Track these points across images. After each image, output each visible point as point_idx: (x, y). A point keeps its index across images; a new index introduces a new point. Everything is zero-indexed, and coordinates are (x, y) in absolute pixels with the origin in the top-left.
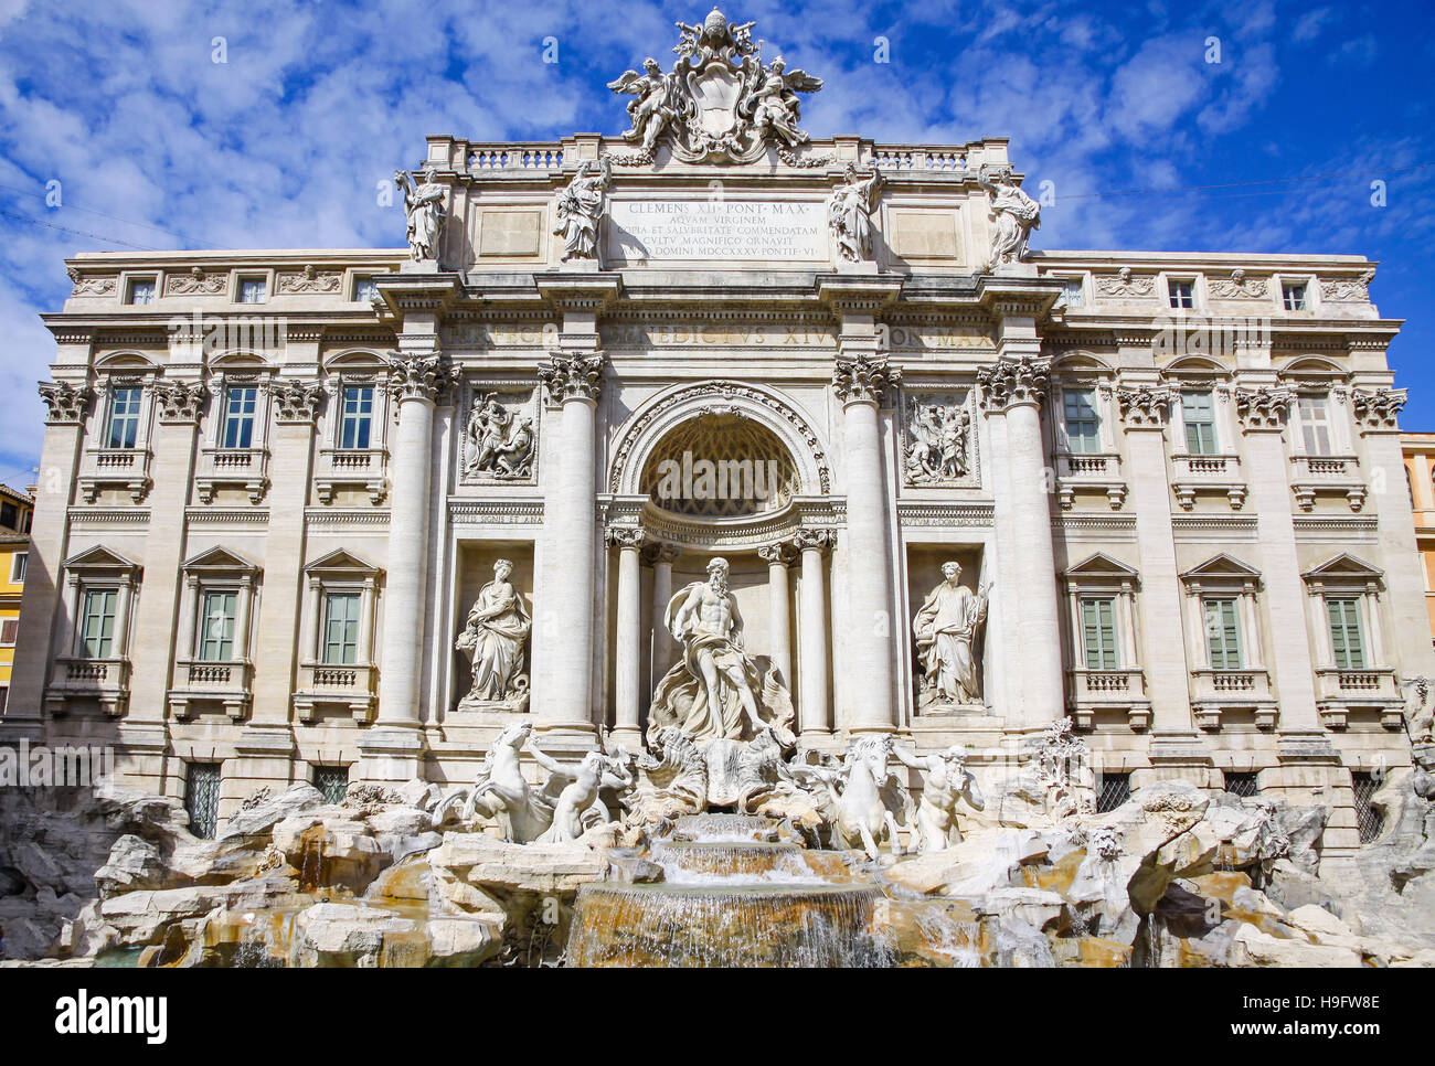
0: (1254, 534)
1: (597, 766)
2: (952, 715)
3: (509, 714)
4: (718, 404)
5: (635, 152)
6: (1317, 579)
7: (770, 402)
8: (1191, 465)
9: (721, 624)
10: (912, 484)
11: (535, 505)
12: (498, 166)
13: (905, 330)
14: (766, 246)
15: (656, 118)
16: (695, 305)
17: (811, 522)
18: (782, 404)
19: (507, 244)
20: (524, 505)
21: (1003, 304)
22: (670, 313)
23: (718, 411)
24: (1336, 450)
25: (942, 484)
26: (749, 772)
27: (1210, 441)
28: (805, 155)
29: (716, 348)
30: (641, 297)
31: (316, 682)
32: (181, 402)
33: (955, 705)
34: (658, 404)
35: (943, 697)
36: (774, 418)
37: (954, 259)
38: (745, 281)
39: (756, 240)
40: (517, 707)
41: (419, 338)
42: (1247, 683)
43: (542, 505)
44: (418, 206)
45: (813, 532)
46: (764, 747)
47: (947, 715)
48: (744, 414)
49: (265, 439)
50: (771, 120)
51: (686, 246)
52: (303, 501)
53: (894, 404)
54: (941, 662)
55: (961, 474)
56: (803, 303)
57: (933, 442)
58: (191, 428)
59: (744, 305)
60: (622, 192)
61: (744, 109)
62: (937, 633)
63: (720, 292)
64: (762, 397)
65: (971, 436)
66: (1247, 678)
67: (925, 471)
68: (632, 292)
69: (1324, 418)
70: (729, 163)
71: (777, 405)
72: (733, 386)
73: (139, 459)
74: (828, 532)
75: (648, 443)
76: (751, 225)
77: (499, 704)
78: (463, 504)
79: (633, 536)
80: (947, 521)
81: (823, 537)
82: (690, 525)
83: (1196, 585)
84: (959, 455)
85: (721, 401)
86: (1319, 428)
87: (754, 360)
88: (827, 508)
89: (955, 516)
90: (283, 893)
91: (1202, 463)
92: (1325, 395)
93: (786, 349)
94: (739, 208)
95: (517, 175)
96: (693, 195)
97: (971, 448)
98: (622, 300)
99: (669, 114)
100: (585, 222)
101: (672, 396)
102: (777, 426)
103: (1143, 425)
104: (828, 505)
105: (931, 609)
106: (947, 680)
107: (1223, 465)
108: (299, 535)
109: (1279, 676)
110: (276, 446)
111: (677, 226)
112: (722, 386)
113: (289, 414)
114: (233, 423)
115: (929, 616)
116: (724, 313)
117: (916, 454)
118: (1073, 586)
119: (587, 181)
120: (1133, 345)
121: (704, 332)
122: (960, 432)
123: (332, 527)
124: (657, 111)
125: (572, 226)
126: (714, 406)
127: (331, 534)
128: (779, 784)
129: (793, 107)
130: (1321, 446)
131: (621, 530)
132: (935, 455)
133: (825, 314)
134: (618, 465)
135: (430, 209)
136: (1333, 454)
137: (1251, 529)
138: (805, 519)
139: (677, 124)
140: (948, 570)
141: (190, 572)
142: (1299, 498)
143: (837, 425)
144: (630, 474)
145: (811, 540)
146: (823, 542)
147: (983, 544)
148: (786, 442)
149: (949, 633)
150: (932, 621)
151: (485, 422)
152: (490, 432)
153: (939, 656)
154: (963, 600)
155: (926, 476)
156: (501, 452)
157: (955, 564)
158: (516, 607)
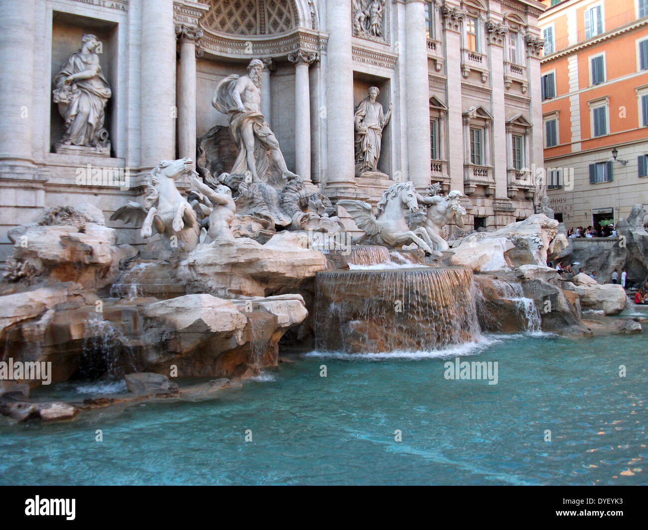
0: (492, 98)
6: (511, 125)
8: (469, 56)
9: (257, 105)
10: (356, 35)
17: (305, 47)
33: (374, 173)
35: (365, 167)
42: (485, 173)
45: (307, 53)
47: (370, 177)
54: (369, 146)
55: (379, 35)
57: (366, 12)
62: (369, 128)
67: (362, 29)
69: (514, 45)
74: (316, 55)
79: (194, 34)
80: (373, 61)
81: (314, 58)
84: (379, 23)
88: (315, 40)
89: (377, 59)
91: (473, 56)
97: (386, 22)
103: (452, 29)
104: (316, 37)
106: (370, 158)
107: (481, 59)
109: (496, 171)
115: (361, 118)
117: (357, 17)
122: (381, 9)
128: (311, 213)
131: (187, 28)
137: (490, 95)
140: (373, 92)
142: (506, 83)
145: (306, 58)
146: (312, 61)
147: (389, 79)
149: (373, 129)
150: (362, 121)
153: (368, 142)
154: (380, 110)
155: (363, 32)
157: (377, 89)
158: (100, 74)
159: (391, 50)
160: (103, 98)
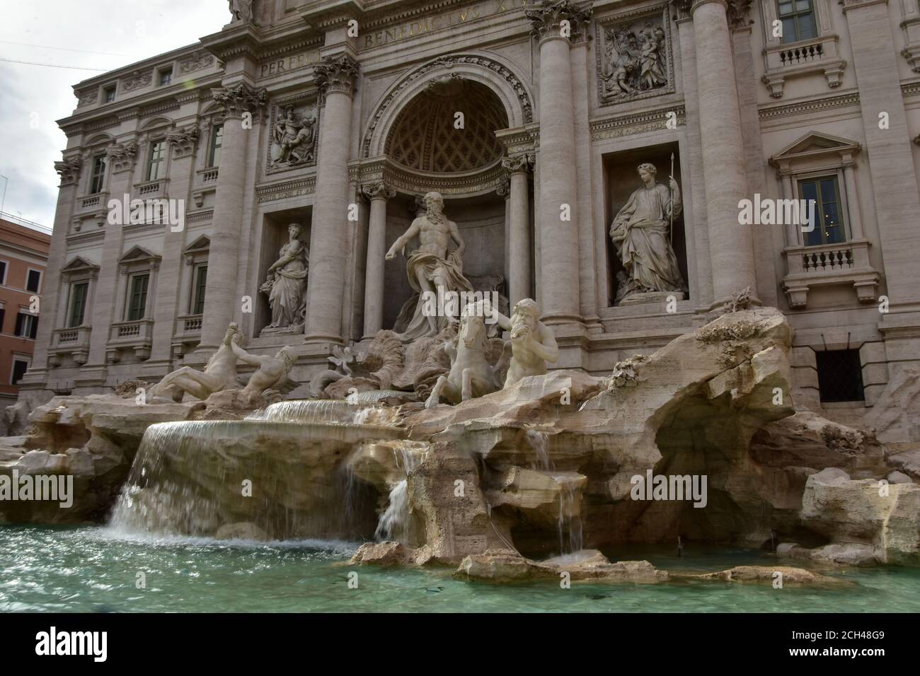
2: (646, 302)
3: (291, 336)
4: (441, 74)
7: (484, 62)
10: (609, 103)
11: (311, 179)
16: (421, 1)
17: (515, 151)
18: (493, 62)
20: (305, 180)
22: (405, 13)
23: (444, 79)
25: (636, 97)
26: (431, 359)
29: (441, 31)
31: (186, 328)
33: (650, 293)
34: (398, 86)
35: (640, 289)
36: (486, 75)
41: (234, 76)
43: (316, 178)
45: (516, 159)
48: (462, 77)
49: (167, 171)
53: (590, 38)
54: (634, 255)
55: (657, 84)
57: (631, 63)
62: (631, 229)
64: (477, 60)
71: (489, 63)
72: (454, 58)
74: (527, 157)
75: (391, 116)
77: (285, 329)
78: (266, 188)
79: (378, 189)
80: (639, 127)
84: (655, 68)
85: (446, 71)
87: (471, 32)
88: (526, 136)
89: (648, 122)
93: (494, 16)
101: (410, 76)
102: (488, 80)
105: (630, 210)
106: (642, 272)
110: (173, 174)
112: (446, 60)
113: (180, 152)
115: (626, 217)
117: (614, 77)
118: (784, 167)
122: (654, 47)
123: (202, 223)
126: (440, 77)
127: (202, 228)
131: (367, 185)
132: (633, 74)
134: (369, 137)
138: (510, 150)
140: (641, 171)
141: (123, 264)
144: (377, 143)
145: (516, 167)
146: (524, 166)
147: (677, 143)
148: (496, 91)
149: (640, 228)
150: (628, 220)
151: (283, 127)
152: (286, 133)
153: (631, 249)
154: (658, 196)
155: (623, 94)
156: (295, 146)
157: (648, 165)
158: (302, 256)
159: (676, 97)
160: (297, 279)
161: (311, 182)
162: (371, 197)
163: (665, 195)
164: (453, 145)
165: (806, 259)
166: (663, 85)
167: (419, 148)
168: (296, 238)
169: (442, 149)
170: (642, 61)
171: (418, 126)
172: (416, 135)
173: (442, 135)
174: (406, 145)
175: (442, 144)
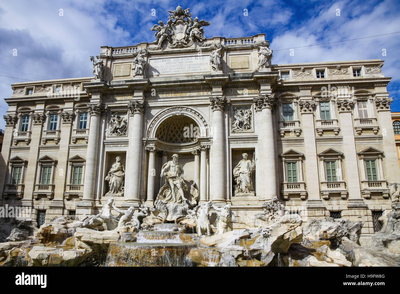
0: (342, 142)
1: (132, 210)
2: (244, 196)
3: (118, 197)
4: (178, 112)
5: (157, 46)
6: (362, 154)
7: (192, 111)
8: (322, 123)
9: (176, 172)
10: (234, 132)
11: (126, 142)
12: (120, 53)
13: (232, 89)
14: (192, 69)
15: (162, 36)
16: (171, 86)
17: (203, 144)
18: (196, 112)
19: (121, 73)
20: (124, 142)
21: (260, 80)
22: (164, 89)
23: (177, 114)
24: (370, 116)
25: (243, 132)
26: (179, 212)
27: (328, 116)
28: (205, 43)
29: (177, 97)
30: (155, 85)
31: (70, 189)
32: (39, 119)
33: (245, 193)
34: (161, 113)
35: (242, 191)
36: (193, 115)
37: (248, 68)
38: (186, 79)
39: (190, 67)
40: (120, 195)
41: (96, 99)
42: (338, 186)
43: (128, 142)
44: (96, 65)
45: (203, 146)
46: (184, 205)
47: (242, 196)
48: (185, 115)
49: (60, 127)
50: (194, 34)
51: (170, 71)
52: (68, 143)
53: (229, 110)
54: (241, 181)
55: (249, 128)
56: (202, 84)
57: (240, 120)
58: (41, 126)
59: (185, 85)
60: (153, 57)
61: (188, 32)
62: (240, 173)
63: (178, 82)
64: (190, 110)
65: (252, 118)
66: (338, 184)
67: (238, 128)
68: (153, 84)
69: (365, 108)
70: (183, 47)
71: (194, 112)
72: (182, 107)
73: (28, 134)
74: (208, 146)
76: (189, 63)
77: (116, 194)
78: (107, 142)
79: (153, 149)
80: (244, 142)
81: (206, 147)
82: (173, 146)
83: (322, 158)
84: (248, 123)
85: (179, 112)
86: (364, 110)
87: (188, 100)
88: (208, 140)
89: (246, 140)
90: (36, 243)
91: (326, 122)
92: (366, 101)
93: (197, 96)
94: (185, 59)
95: (125, 55)
96: (172, 57)
97: (252, 121)
98: (151, 86)
99: (166, 35)
100: (140, 66)
101: (165, 111)
102: (194, 118)
103: (307, 112)
104: (208, 139)
105: (239, 167)
106: (243, 186)
107: (332, 122)
108: (67, 152)
109: (348, 183)
110: (62, 129)
111: (168, 65)
112: (179, 108)
113: (65, 121)
114: (52, 124)
116: (179, 88)
117: (235, 123)
118: (284, 159)
119: (141, 55)
120: (304, 89)
121: (174, 93)
122: (248, 117)
123: (76, 149)
124: (162, 35)
125: (136, 67)
127: (76, 151)
128: (188, 215)
129: (202, 30)
130: (365, 116)
131: (149, 148)
132: (241, 124)
133: (208, 86)
134: (149, 130)
135: (99, 66)
136: (369, 118)
137: (341, 141)
138: (201, 143)
139: (169, 38)
140: (244, 156)
141: (40, 162)
142: (357, 131)
143: (211, 116)
144: (152, 132)
145: (203, 149)
146: (206, 149)
147: (255, 148)
148: (197, 122)
149: (243, 173)
150: (239, 170)
151: (114, 121)
152: (115, 123)
153: (240, 180)
154: (248, 164)
155: (238, 130)
156: (118, 128)
157: (246, 154)
158: (122, 169)
159: (255, 134)
160: (120, 177)
161: (126, 143)
162: (150, 151)
163: (250, 164)
164: (175, 134)
165: (288, 186)
166: (250, 128)
167: (164, 134)
168: (119, 162)
169: (172, 135)
170: (244, 120)
171: (165, 127)
172: (164, 130)
173: (172, 130)
174: (161, 133)
175: (172, 133)
